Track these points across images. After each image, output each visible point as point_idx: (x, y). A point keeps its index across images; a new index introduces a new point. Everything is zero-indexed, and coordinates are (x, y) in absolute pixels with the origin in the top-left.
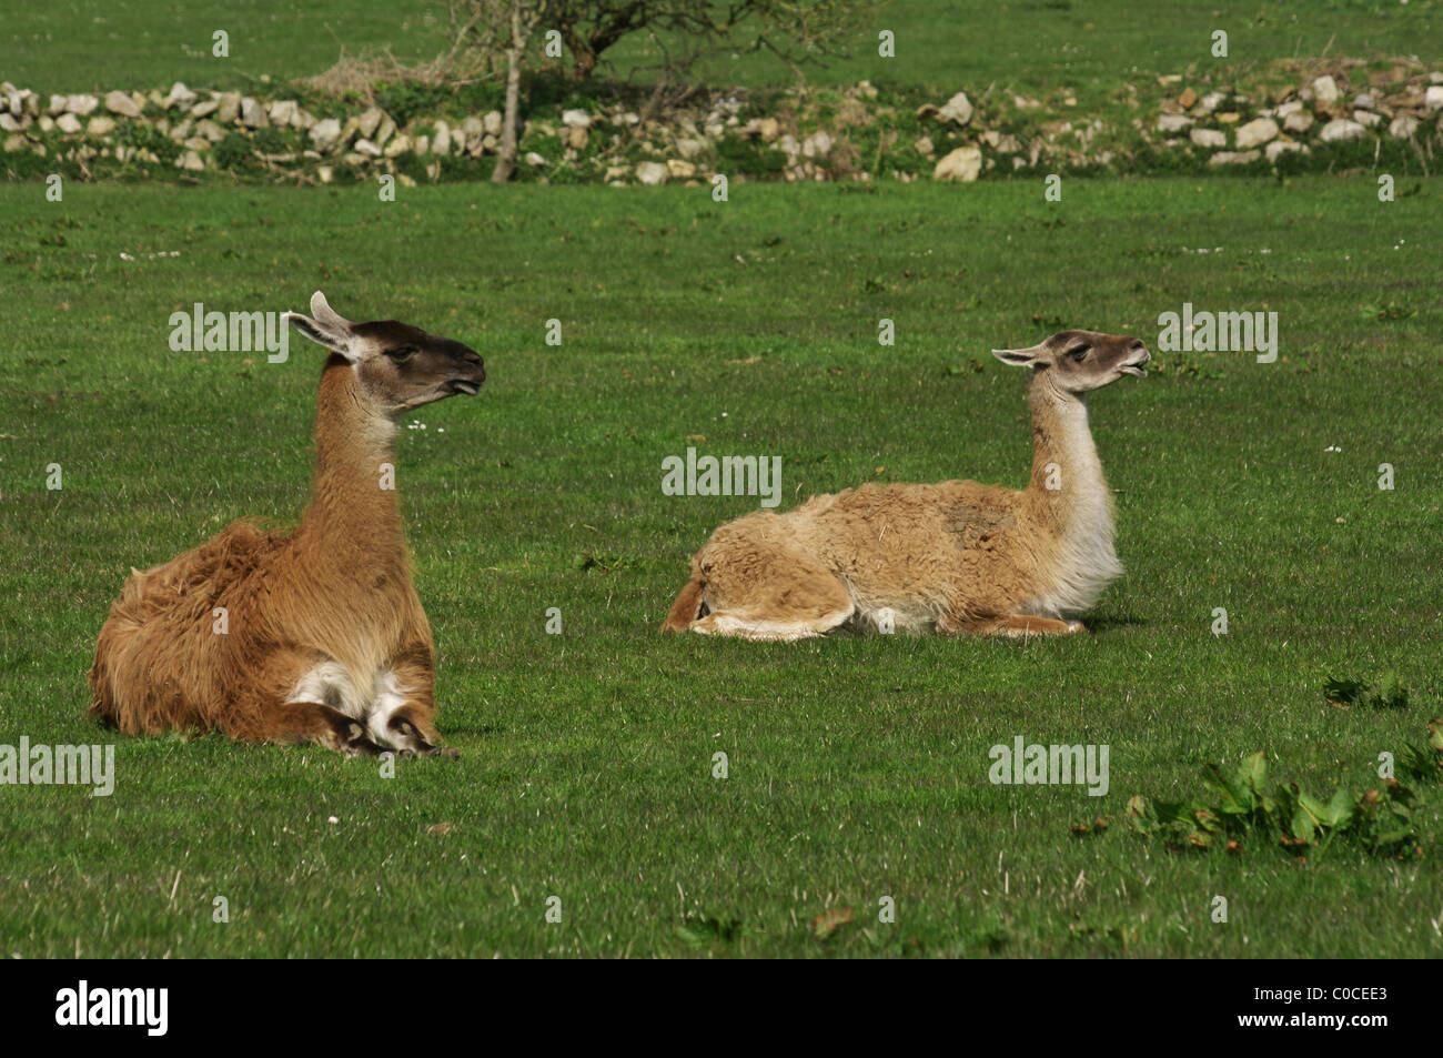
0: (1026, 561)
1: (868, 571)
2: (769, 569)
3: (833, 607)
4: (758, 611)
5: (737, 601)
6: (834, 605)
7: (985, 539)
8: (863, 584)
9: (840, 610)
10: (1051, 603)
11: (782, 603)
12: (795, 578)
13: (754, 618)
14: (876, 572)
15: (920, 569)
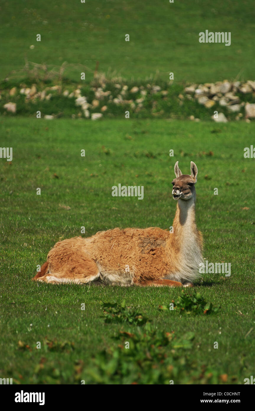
0: (167, 260)
1: (106, 260)
2: (70, 258)
3: (90, 274)
4: (63, 274)
5: (57, 270)
6: (92, 273)
7: (152, 250)
8: (104, 265)
9: (93, 275)
10: (178, 276)
11: (72, 272)
12: (79, 262)
13: (61, 277)
14: (109, 261)
15: (126, 260)
